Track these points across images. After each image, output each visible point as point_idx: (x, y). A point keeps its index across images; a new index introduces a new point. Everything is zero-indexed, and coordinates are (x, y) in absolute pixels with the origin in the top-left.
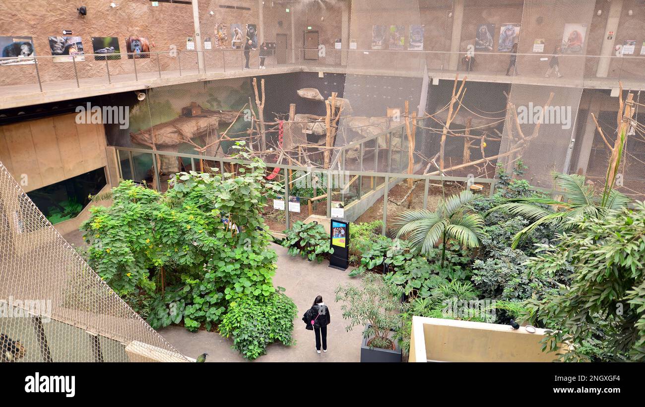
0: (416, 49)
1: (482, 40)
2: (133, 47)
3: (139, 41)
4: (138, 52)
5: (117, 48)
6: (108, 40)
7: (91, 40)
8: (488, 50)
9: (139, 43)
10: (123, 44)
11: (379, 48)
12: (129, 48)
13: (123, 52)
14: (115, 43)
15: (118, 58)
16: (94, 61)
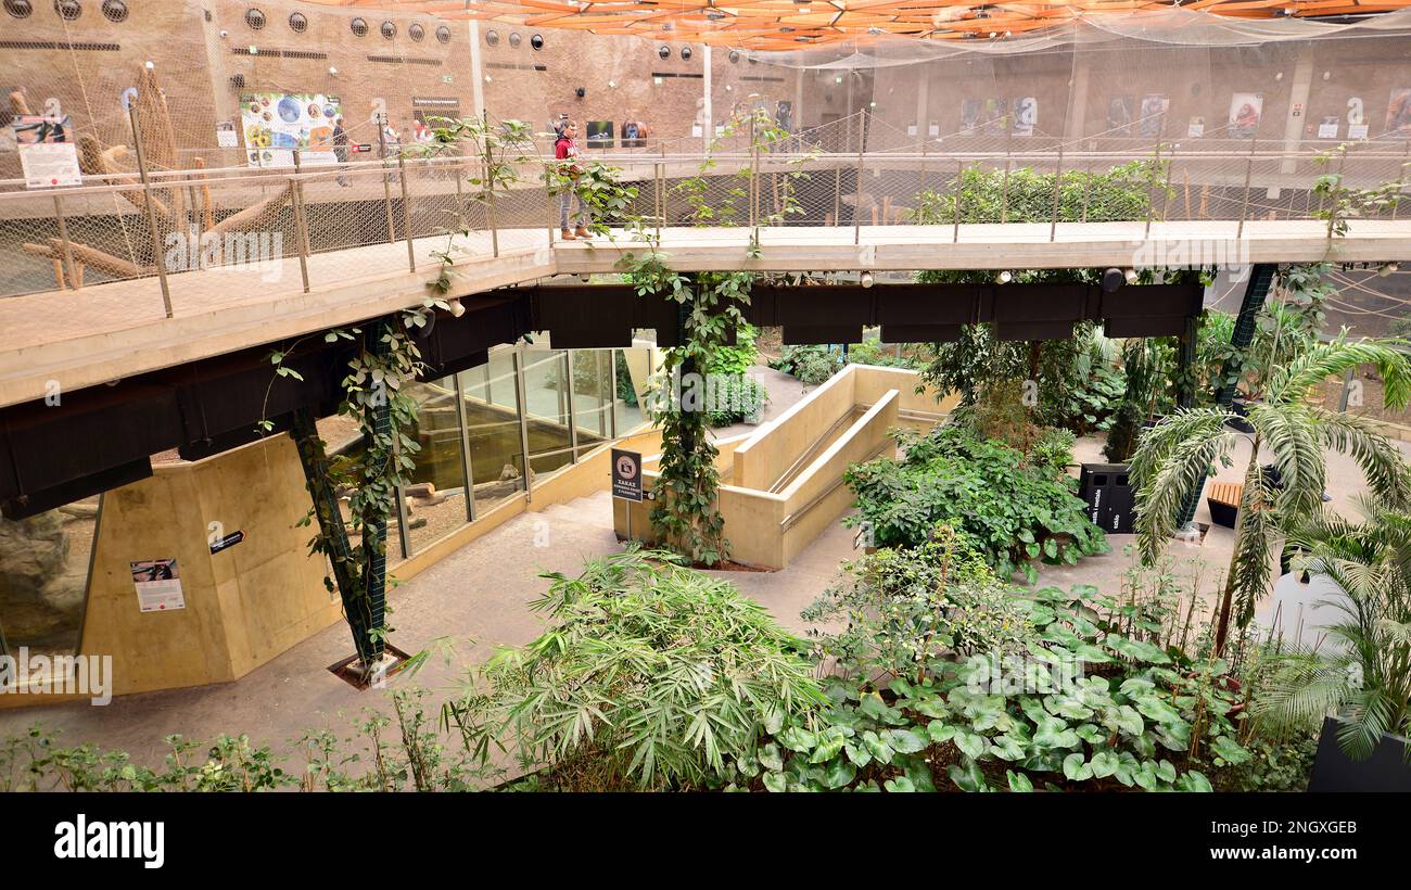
0: (1022, 134)
1: (1116, 120)
2: (628, 133)
3: (635, 125)
4: (633, 139)
5: (611, 135)
6: (602, 125)
7: (585, 124)
8: (1126, 135)
9: (635, 128)
10: (617, 130)
11: (971, 133)
12: (624, 135)
13: (618, 139)
14: (609, 129)
15: (610, 145)
16: (587, 149)
